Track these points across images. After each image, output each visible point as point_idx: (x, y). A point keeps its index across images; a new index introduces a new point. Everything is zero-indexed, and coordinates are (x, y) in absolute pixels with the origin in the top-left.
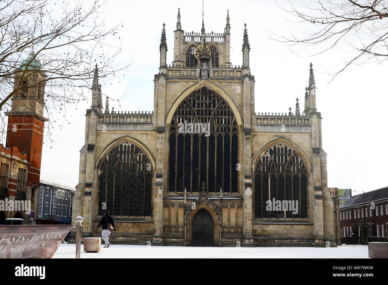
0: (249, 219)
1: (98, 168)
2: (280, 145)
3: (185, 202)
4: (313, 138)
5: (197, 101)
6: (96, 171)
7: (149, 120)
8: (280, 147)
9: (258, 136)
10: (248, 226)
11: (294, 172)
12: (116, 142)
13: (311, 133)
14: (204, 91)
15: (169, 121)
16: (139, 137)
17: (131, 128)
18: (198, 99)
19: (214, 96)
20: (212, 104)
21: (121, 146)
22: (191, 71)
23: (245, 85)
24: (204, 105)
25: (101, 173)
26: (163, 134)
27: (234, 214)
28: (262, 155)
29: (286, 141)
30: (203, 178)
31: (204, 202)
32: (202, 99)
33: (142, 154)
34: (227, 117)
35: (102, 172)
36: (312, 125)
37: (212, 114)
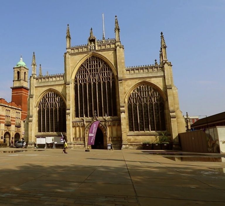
1: (36, 107)
4: (166, 79)
7: (62, 78)
8: (144, 87)
9: (128, 81)
11: (155, 101)
12: (45, 92)
13: (165, 76)
14: (93, 58)
15: (73, 77)
17: (53, 83)
18: (90, 63)
19: (99, 60)
20: (98, 65)
22: (84, 48)
23: (117, 51)
24: (93, 66)
28: (131, 92)
29: (147, 82)
30: (96, 109)
34: (108, 72)
37: (99, 71)
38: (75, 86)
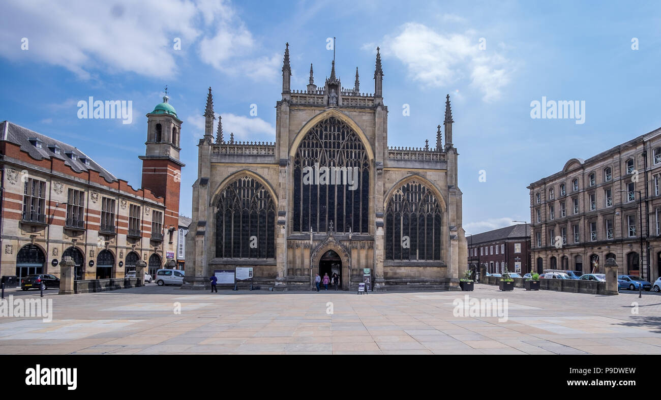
0: (381, 262)
1: (213, 205)
2: (414, 182)
3: (311, 242)
4: (449, 176)
5: (324, 133)
6: (211, 208)
7: (271, 153)
8: (414, 185)
9: (390, 172)
10: (380, 269)
11: (428, 211)
12: (233, 176)
13: (447, 170)
14: (333, 122)
15: (293, 153)
16: (259, 171)
17: (251, 160)
18: (326, 130)
19: (343, 127)
20: (341, 137)
21: (240, 181)
22: (317, 98)
23: (377, 115)
24: (332, 136)
25: (218, 211)
26: (286, 168)
27: (364, 256)
28: (394, 193)
29: (421, 178)
30: (331, 217)
31: (332, 243)
32: (330, 131)
33: (263, 190)
34: (357, 151)
35: (218, 209)
36: (448, 161)
37: (341, 147)
38: (295, 171)
